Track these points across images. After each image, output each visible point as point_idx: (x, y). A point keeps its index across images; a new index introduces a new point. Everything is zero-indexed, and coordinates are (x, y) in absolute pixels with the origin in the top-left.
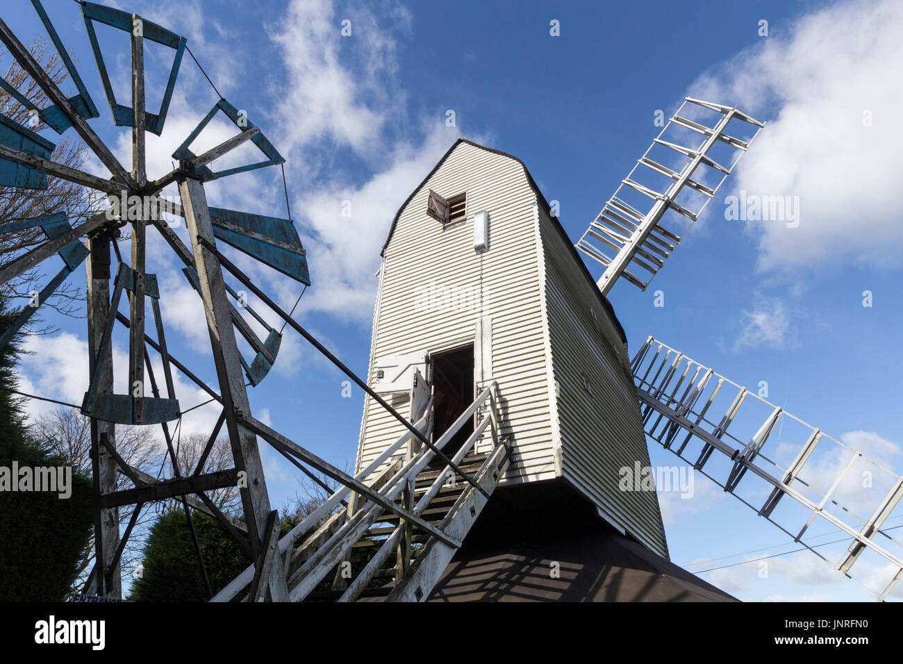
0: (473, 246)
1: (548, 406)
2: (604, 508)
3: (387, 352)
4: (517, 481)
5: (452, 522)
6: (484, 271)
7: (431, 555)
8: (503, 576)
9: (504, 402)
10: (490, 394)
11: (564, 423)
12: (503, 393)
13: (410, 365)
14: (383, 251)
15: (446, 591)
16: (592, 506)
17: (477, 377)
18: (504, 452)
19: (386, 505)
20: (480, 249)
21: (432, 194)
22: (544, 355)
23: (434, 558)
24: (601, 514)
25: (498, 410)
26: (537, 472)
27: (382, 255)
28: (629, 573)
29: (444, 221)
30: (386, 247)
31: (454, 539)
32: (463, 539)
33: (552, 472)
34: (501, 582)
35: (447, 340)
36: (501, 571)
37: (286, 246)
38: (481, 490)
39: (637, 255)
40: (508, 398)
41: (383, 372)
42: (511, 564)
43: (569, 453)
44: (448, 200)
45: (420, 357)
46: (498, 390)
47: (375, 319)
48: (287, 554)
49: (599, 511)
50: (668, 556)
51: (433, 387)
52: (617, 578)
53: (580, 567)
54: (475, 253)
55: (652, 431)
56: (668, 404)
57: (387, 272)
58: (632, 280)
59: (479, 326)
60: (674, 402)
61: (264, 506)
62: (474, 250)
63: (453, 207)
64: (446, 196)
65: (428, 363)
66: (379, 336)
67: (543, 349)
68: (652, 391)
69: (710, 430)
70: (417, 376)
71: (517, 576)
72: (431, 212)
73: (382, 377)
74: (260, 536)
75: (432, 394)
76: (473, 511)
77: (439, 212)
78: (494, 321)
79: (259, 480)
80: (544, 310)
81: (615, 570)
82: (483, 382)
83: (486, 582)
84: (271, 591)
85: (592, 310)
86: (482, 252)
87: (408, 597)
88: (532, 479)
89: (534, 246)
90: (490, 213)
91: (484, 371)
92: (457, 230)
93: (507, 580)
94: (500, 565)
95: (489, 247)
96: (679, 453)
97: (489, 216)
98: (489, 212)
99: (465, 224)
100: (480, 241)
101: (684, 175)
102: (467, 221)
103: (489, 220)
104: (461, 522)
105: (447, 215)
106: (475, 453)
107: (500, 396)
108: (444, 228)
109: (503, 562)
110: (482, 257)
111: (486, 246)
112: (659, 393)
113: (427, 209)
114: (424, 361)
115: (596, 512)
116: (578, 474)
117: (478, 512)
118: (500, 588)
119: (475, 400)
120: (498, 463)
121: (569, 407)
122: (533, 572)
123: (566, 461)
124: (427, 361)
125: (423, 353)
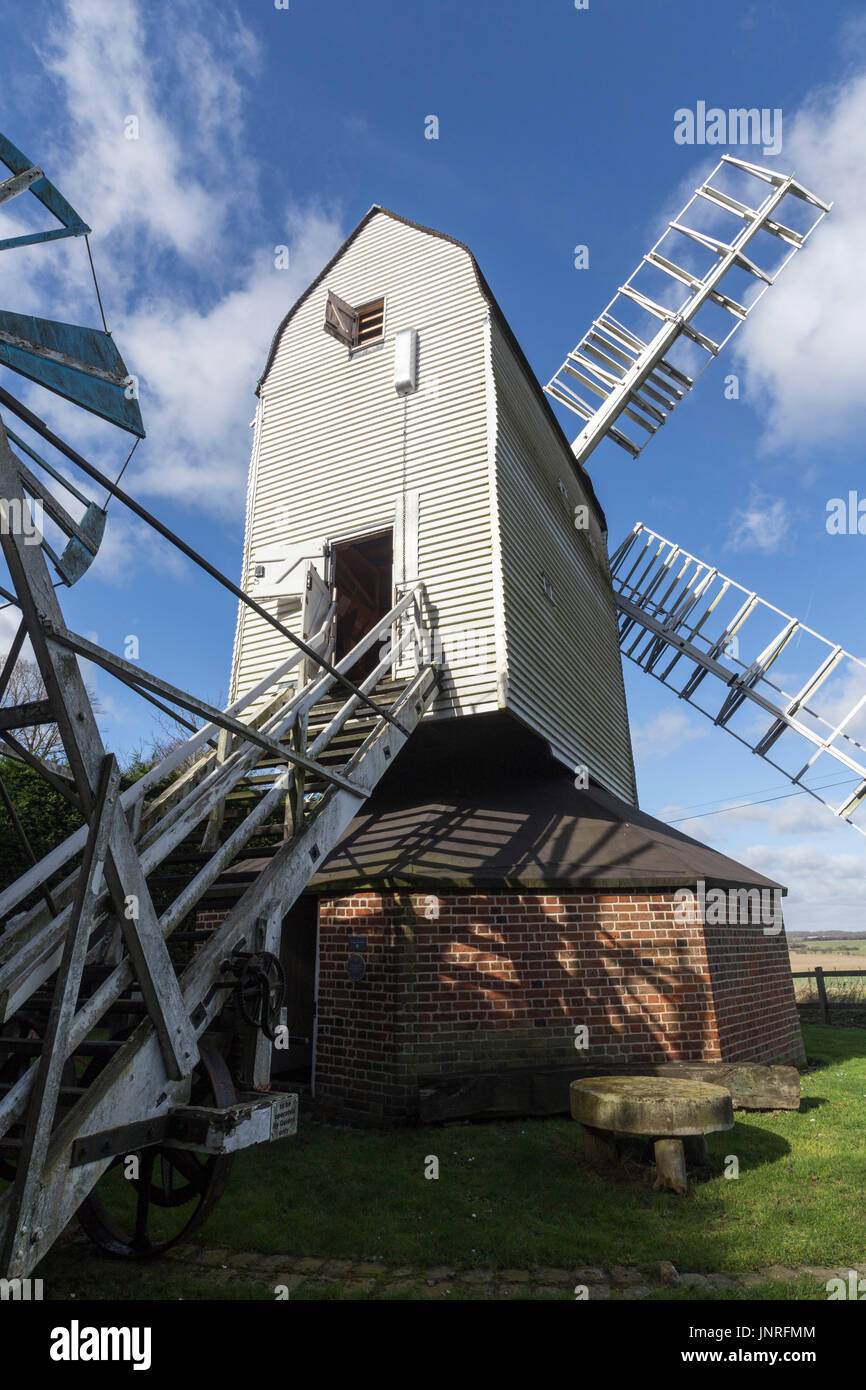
0: (393, 384)
1: (492, 616)
2: (559, 746)
3: (269, 540)
4: (448, 715)
5: (359, 766)
6: (409, 423)
7: (330, 806)
8: (426, 830)
9: (433, 611)
10: (414, 599)
11: (514, 639)
12: (432, 598)
13: (302, 559)
14: (259, 388)
15: (352, 850)
16: (544, 745)
17: (396, 577)
18: (432, 678)
19: (267, 745)
20: (404, 389)
21: (333, 299)
22: (490, 547)
23: (335, 810)
24: (555, 754)
25: (425, 621)
26: (473, 702)
27: (258, 394)
28: (585, 823)
29: (351, 344)
30: (263, 381)
31: (362, 787)
32: (373, 787)
33: (494, 703)
34: (424, 837)
35: (355, 523)
36: (424, 825)
37: (103, 375)
38: (399, 726)
39: (631, 405)
40: (439, 605)
41: (263, 569)
42: (438, 816)
43: (517, 678)
44: (356, 309)
45: (316, 547)
46: (425, 595)
47: (250, 493)
48: (136, 809)
49: (553, 749)
50: (636, 803)
51: (335, 589)
52: (569, 830)
53: (524, 817)
54: (396, 395)
55: (631, 651)
56: (655, 615)
57: (266, 421)
58: (621, 441)
59: (399, 505)
60: (662, 612)
61: (95, 749)
62: (394, 389)
63: (364, 321)
64: (354, 302)
65: (328, 557)
66: (257, 517)
67: (490, 539)
68: (636, 598)
69: (705, 648)
70: (312, 575)
71: (444, 830)
72: (331, 328)
73: (263, 576)
74: (92, 787)
75: (334, 599)
76: (387, 753)
77: (343, 328)
78: (423, 497)
79: (85, 715)
80: (493, 482)
81: (567, 820)
82: (404, 583)
83: (405, 837)
84: (114, 854)
85: (561, 484)
86: (407, 394)
87: (300, 858)
88: (467, 711)
89: (482, 387)
90: (420, 333)
91: (406, 568)
92: (369, 357)
93: (431, 835)
94: (423, 818)
95: (417, 385)
96: (662, 679)
97: (418, 337)
98: (418, 330)
99: (382, 348)
100: (404, 376)
101: (708, 283)
102: (386, 345)
103: (418, 343)
104: (371, 767)
105: (355, 334)
106: (393, 679)
107: (428, 603)
108: (351, 355)
109: (428, 814)
110: (407, 401)
111: (413, 383)
112: (644, 600)
113: (324, 322)
114: (321, 553)
115: (549, 751)
116: (527, 705)
117: (394, 753)
118: (422, 844)
119: (394, 607)
120: (422, 692)
121: (521, 618)
122: (464, 825)
123: (513, 688)
124: (327, 554)
125: (321, 542)
